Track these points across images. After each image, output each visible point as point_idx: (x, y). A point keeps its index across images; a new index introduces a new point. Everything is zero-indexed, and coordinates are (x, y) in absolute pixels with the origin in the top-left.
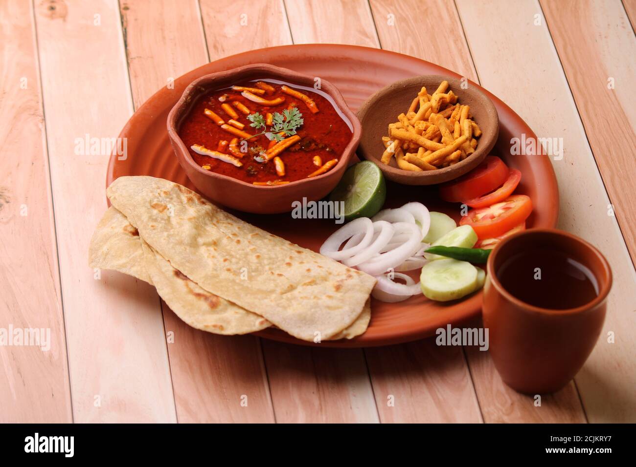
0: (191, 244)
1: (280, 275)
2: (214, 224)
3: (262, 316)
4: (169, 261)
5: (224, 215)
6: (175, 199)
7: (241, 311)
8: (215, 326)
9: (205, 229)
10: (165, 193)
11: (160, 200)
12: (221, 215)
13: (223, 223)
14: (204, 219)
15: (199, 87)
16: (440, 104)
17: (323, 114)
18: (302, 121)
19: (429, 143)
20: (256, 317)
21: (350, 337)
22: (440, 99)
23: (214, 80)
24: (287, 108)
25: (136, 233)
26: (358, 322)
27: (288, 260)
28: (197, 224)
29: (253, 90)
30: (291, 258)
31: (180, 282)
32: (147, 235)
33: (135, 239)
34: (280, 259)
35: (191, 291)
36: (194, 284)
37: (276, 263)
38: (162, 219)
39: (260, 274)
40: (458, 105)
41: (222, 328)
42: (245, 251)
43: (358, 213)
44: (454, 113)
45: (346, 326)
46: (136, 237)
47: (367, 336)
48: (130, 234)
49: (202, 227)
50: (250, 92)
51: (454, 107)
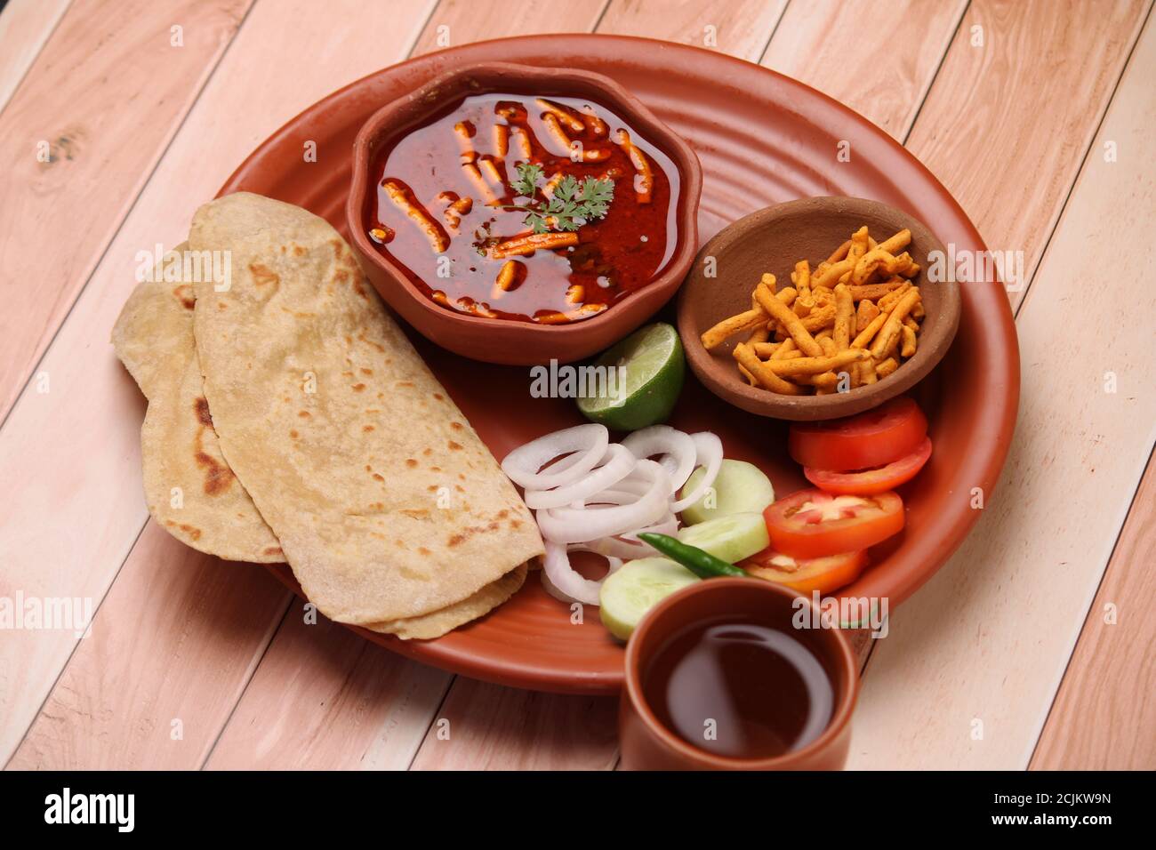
0: (268, 361)
1: (379, 478)
2: (349, 340)
3: (277, 539)
4: (204, 377)
5: (384, 328)
6: (311, 269)
7: (255, 519)
8: (185, 528)
9: (320, 345)
10: (299, 251)
11: (278, 261)
12: (376, 328)
13: (369, 343)
14: (335, 323)
15: (467, 79)
16: (872, 269)
17: (654, 210)
18: (601, 211)
19: (803, 337)
20: (270, 536)
21: (403, 637)
22: (876, 261)
23: (501, 75)
24: (597, 176)
25: (190, 305)
26: (440, 616)
27: (418, 456)
28: (309, 329)
29: (564, 117)
30: (428, 452)
31: (194, 423)
32: (202, 317)
33: (185, 315)
34: (408, 447)
35: (199, 445)
36: (214, 436)
37: (395, 452)
38: (251, 299)
39: (347, 463)
40: (907, 282)
41: (197, 534)
42: (357, 409)
43: (601, 416)
44: (890, 295)
45: (408, 614)
46: (186, 311)
47: (435, 646)
48: (180, 303)
49: (318, 336)
50: (557, 119)
51: (898, 284)
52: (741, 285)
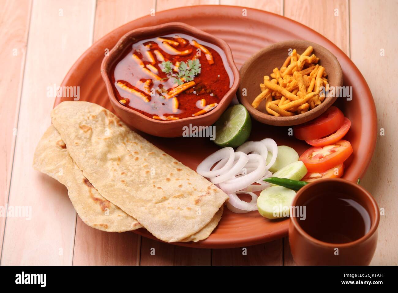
0: (101, 158)
1: (159, 188)
2: (124, 143)
3: (136, 220)
4: (82, 171)
5: (134, 136)
6: (100, 122)
7: (124, 215)
8: (101, 225)
9: (116, 147)
10: (93, 117)
11: (88, 122)
12: (131, 136)
13: (131, 142)
14: (117, 138)
15: (131, 38)
16: (303, 64)
17: (217, 65)
18: (199, 71)
19: (289, 94)
20: (132, 220)
21: (196, 241)
22: (304, 60)
23: (142, 33)
24: (191, 59)
25: (64, 147)
26: (205, 230)
27: (169, 176)
28: (110, 143)
29: (170, 42)
30: (172, 174)
31: (86, 188)
32: (71, 150)
33: (64, 151)
34: (163, 174)
35: (92, 196)
36: (96, 190)
37: (160, 177)
38: (85, 138)
39: (145, 186)
40: (317, 65)
41: (106, 226)
42: (140, 166)
43: (228, 144)
44: (313, 71)
45: (194, 232)
46: (64, 150)
47: (208, 241)
48: (60, 147)
49: (113, 145)
50: (168, 43)
51: (314, 67)
52: (254, 84)
